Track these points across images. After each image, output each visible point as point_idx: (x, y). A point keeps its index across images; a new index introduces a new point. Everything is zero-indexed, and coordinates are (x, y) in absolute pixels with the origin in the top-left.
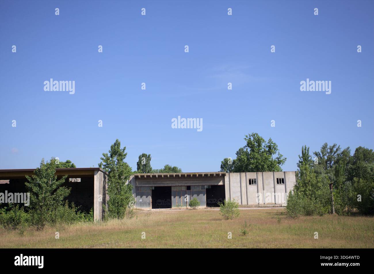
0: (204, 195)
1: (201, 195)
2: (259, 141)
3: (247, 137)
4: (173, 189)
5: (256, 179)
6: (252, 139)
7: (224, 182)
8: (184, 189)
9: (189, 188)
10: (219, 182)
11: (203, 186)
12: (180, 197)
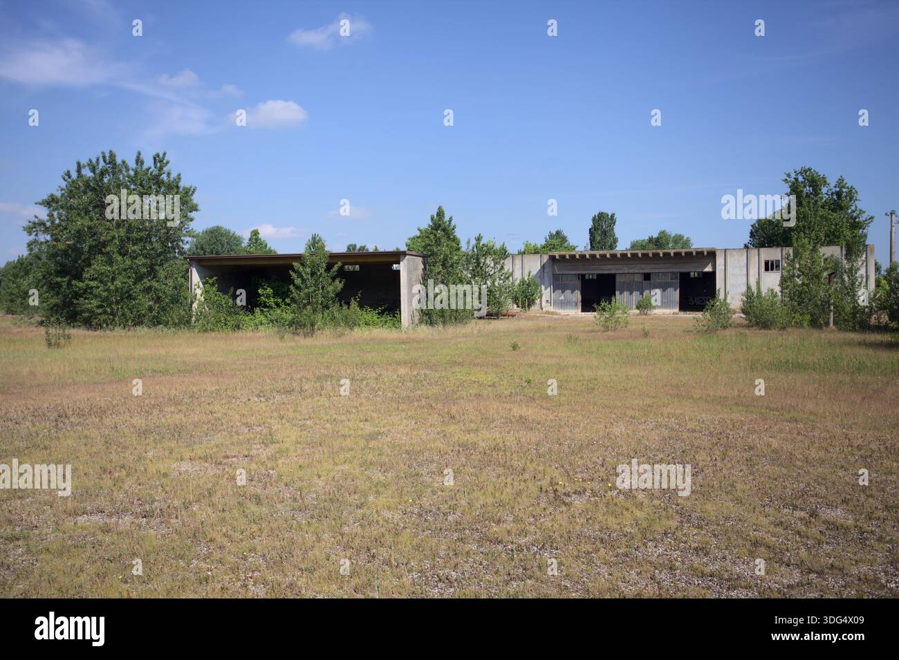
0: (675, 290)
1: (670, 290)
2: (815, 182)
3: (789, 175)
4: (618, 279)
5: (779, 261)
6: (801, 179)
7: (714, 266)
8: (639, 278)
9: (647, 277)
10: (706, 266)
11: (673, 273)
12: (631, 294)
